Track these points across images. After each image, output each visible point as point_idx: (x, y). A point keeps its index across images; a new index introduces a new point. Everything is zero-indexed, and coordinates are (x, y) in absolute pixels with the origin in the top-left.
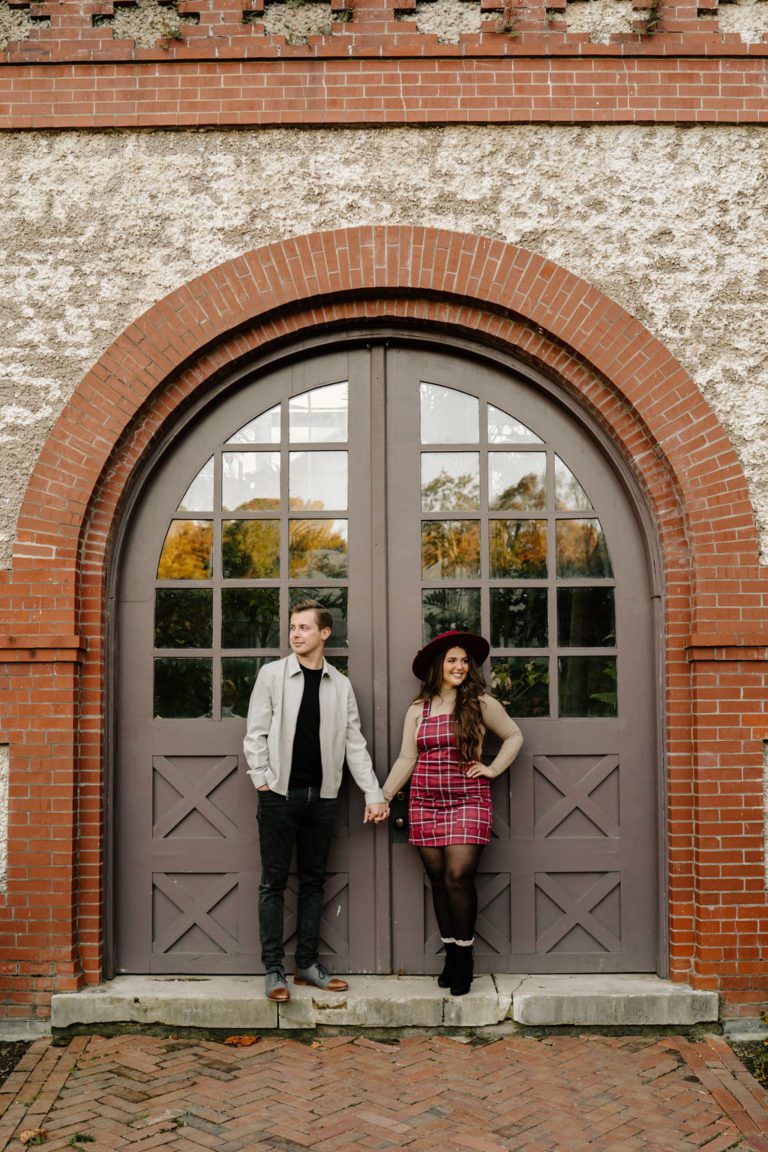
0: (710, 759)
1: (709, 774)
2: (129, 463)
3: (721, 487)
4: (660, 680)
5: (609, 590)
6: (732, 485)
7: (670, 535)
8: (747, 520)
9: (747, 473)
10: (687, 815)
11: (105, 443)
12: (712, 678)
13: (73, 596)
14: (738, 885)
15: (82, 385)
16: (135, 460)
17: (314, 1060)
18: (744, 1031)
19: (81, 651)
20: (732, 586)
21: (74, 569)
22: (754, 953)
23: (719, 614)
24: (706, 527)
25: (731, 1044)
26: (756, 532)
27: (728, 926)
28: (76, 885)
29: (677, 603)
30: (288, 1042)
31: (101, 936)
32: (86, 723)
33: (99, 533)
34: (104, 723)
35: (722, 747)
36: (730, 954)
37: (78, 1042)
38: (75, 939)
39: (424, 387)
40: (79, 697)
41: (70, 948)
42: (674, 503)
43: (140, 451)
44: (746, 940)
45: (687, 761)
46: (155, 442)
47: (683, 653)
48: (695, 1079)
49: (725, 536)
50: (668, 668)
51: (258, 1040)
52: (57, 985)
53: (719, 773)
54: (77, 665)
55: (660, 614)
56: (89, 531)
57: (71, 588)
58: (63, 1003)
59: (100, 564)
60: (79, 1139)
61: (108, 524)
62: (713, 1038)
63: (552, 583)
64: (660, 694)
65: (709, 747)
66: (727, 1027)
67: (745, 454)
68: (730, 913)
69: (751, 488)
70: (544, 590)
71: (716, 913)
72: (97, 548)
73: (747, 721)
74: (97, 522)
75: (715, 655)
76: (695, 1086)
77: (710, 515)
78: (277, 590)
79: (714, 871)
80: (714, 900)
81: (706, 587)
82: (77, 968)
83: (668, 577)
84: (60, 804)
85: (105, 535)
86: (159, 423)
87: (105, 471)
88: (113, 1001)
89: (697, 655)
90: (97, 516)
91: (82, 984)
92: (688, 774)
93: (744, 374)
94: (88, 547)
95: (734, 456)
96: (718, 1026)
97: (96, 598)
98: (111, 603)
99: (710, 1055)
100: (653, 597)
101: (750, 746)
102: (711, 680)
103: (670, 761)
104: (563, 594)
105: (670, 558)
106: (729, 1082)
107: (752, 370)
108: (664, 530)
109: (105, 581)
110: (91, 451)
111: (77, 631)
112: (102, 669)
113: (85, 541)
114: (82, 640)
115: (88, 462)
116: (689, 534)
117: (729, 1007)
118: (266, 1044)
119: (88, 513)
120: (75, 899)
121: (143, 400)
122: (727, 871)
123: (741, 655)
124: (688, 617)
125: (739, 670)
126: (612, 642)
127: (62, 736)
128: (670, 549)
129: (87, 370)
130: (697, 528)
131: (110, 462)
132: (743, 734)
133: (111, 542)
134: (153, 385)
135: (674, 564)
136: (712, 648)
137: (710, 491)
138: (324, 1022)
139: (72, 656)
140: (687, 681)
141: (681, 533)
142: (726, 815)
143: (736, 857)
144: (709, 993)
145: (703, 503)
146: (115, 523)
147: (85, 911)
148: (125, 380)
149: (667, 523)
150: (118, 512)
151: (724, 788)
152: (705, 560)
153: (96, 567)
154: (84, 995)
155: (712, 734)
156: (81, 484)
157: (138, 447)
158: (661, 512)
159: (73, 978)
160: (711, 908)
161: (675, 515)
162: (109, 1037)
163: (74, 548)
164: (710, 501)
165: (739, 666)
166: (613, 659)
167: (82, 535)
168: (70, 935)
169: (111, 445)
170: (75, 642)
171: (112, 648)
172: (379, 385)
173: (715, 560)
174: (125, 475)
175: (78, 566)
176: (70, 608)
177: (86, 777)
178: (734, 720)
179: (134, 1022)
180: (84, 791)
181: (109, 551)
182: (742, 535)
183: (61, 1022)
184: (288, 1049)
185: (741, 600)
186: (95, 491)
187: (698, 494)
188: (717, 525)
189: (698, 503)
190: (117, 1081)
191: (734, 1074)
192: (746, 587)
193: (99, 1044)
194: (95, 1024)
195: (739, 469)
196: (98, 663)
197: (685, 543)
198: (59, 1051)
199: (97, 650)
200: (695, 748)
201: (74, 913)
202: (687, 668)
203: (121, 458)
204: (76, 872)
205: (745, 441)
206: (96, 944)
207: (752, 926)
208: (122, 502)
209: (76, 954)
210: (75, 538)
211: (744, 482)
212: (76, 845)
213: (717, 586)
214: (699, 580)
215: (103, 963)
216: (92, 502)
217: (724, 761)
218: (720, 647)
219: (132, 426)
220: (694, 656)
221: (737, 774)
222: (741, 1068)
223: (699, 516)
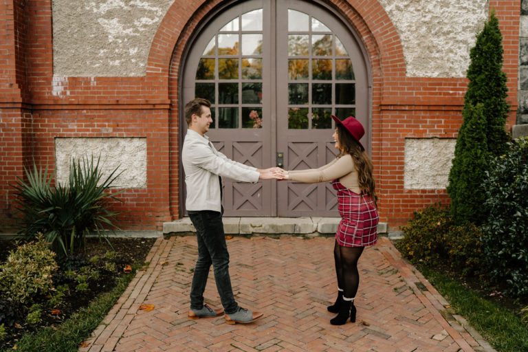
0: (386, 144)
1: (386, 149)
2: (186, 38)
3: (393, 49)
4: (370, 116)
5: (353, 85)
6: (398, 48)
7: (375, 65)
8: (402, 60)
9: (402, 43)
10: (378, 163)
11: (178, 31)
12: (388, 116)
13: (167, 85)
14: (395, 187)
15: (169, 10)
16: (188, 37)
17: (252, 244)
18: (395, 236)
19: (171, 105)
20: (396, 84)
21: (167, 76)
22: (399, 210)
23: (392, 93)
24: (387, 63)
25: (390, 240)
26: (405, 65)
27: (391, 201)
28: (170, 186)
29: (376, 89)
30: (242, 238)
31: (179, 203)
32: (172, 130)
33: (176, 63)
34: (179, 130)
35: (390, 140)
36: (391, 211)
37: (172, 238)
38: (170, 204)
39: (289, 10)
40: (170, 121)
41: (169, 207)
42: (377, 54)
43: (190, 34)
44: (396, 206)
45: (378, 145)
46: (195, 30)
47: (378, 108)
48: (377, 250)
49: (394, 66)
50: (373, 112)
51: (233, 238)
52: (165, 220)
53: (389, 149)
54: (169, 109)
55: (371, 93)
56: (173, 63)
57: (167, 82)
58: (167, 225)
59: (176, 74)
60: (179, 264)
61: (179, 60)
62: (384, 238)
63: (334, 82)
64: (370, 121)
65: (387, 140)
66: (389, 235)
67: (402, 37)
68: (392, 197)
69: (404, 49)
70: (331, 84)
71: (387, 197)
72: (175, 68)
73: (400, 131)
74: (175, 59)
75: (389, 108)
76: (377, 251)
77: (389, 58)
78: (237, 84)
79: (387, 182)
80: (386, 192)
81: (387, 84)
82: (171, 214)
83: (374, 80)
84: (164, 158)
85: (178, 64)
86: (196, 24)
87: (178, 41)
88: (184, 224)
89: (383, 108)
90: (175, 57)
91: (173, 219)
92: (379, 149)
93: (403, 8)
94: (172, 68)
95: (398, 37)
96: (386, 234)
97: (175, 86)
98: (180, 88)
99: (383, 243)
100: (369, 87)
101: (400, 140)
102: (388, 117)
103: (373, 144)
104: (337, 85)
105: (375, 73)
106: (389, 250)
107: (406, 6)
108: (373, 63)
109: (178, 80)
110: (173, 34)
111: (170, 98)
112: (178, 111)
113: (171, 66)
114: (171, 101)
115: (172, 38)
116: (382, 65)
117: (390, 228)
118: (235, 239)
119: (172, 56)
120: (170, 191)
121: (191, 15)
122: (391, 182)
123: (398, 108)
124: (380, 94)
125: (397, 113)
126: (354, 103)
127: (165, 135)
128: (375, 70)
129: (171, 5)
130: (384, 63)
131: (180, 38)
132: (398, 135)
133: (180, 66)
134: (194, 10)
135: (376, 75)
136: (388, 105)
137: (389, 50)
138: (254, 231)
139: (168, 107)
140: (379, 117)
141: (379, 65)
142: (392, 163)
143: (394, 178)
144: (383, 223)
145: (387, 54)
146: (182, 59)
147: (173, 195)
148: (185, 8)
149: (374, 61)
150: (183, 56)
151: (391, 154)
152: (387, 75)
153: (175, 76)
154: (174, 223)
155: (387, 135)
156: (170, 46)
157: (189, 33)
158: (372, 57)
159: (170, 217)
160: (385, 195)
161: (377, 58)
162: (183, 236)
163: (167, 69)
164: (389, 54)
165: (397, 112)
166: (354, 109)
167: (170, 64)
168: (168, 203)
169: (180, 32)
170: (169, 102)
171: (181, 104)
172: (274, 9)
173: (390, 75)
174: (185, 43)
175: (169, 75)
176: (166, 90)
177: (173, 149)
178: (395, 131)
179: (191, 232)
180: (172, 154)
181: (180, 69)
182: (400, 65)
183: (167, 232)
184: (243, 240)
185: (399, 89)
186: (175, 48)
187: (385, 51)
188: (392, 62)
189: (385, 54)
190: (187, 249)
191: (390, 248)
192: (401, 84)
193: (179, 238)
194: (178, 232)
195: (400, 42)
196: (176, 109)
197: (380, 68)
198: (167, 241)
199: (176, 104)
200: (381, 140)
201: (170, 195)
202: (379, 112)
203: (183, 36)
204: (170, 181)
205: (402, 32)
206: (177, 206)
207: (399, 201)
208: (184, 52)
209: (171, 209)
210: (168, 65)
211: (401, 47)
212: (170, 172)
213: (391, 84)
214: (385, 81)
215: (179, 213)
216: (174, 53)
217: (391, 145)
218: (391, 105)
219: (187, 25)
220: (382, 108)
221: (395, 149)
222: (392, 246)
223: (385, 59)
